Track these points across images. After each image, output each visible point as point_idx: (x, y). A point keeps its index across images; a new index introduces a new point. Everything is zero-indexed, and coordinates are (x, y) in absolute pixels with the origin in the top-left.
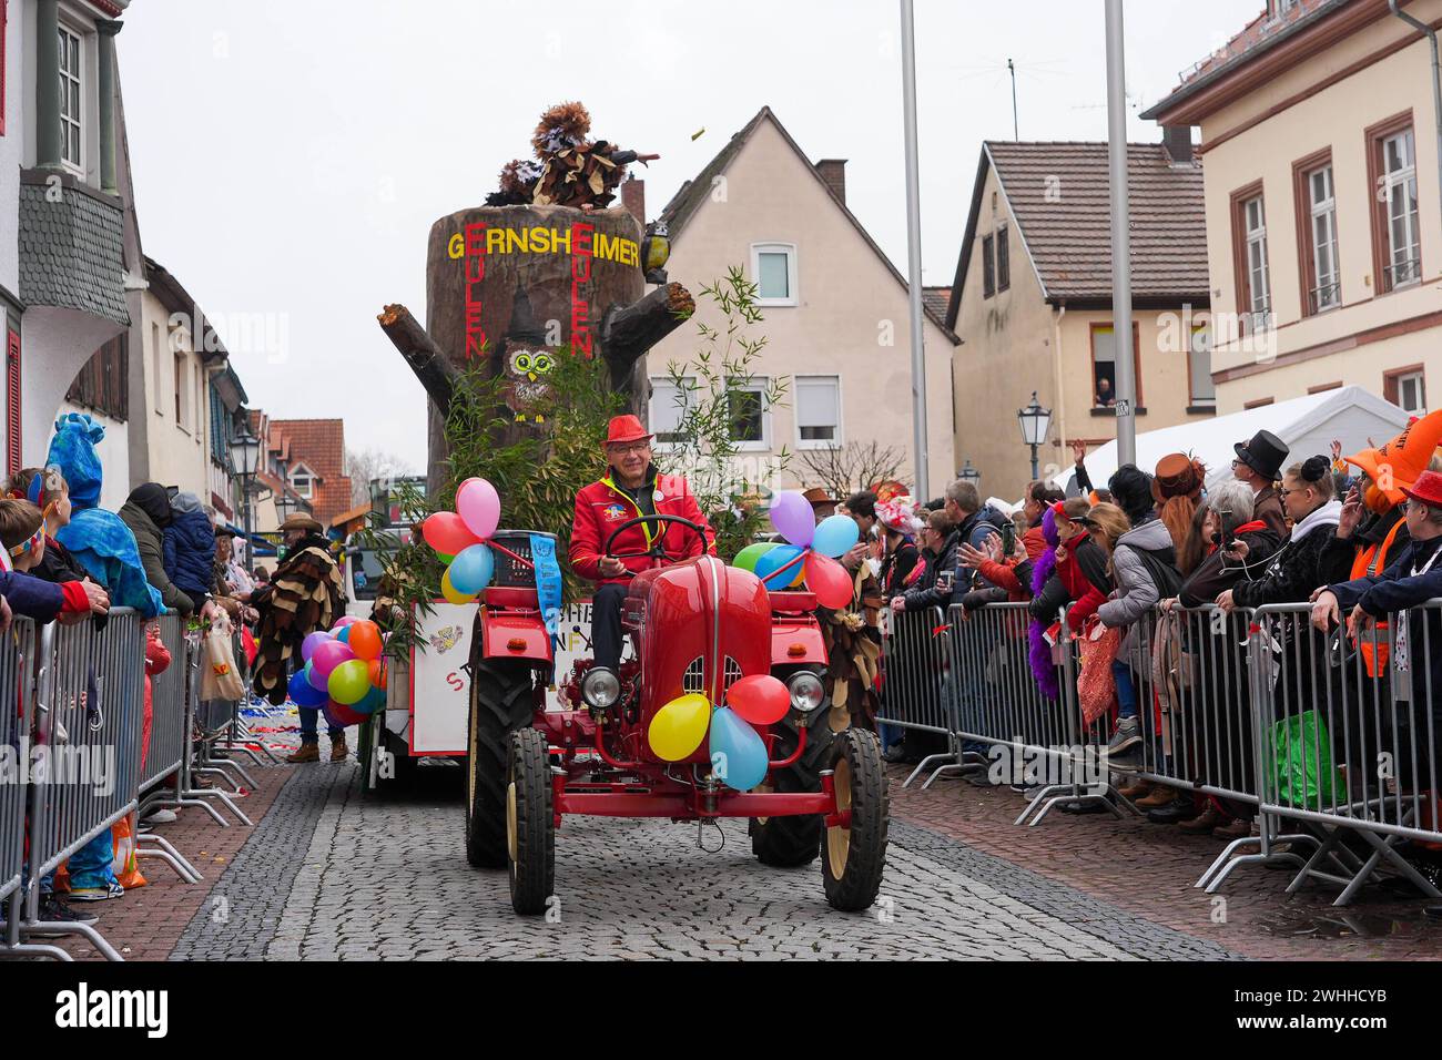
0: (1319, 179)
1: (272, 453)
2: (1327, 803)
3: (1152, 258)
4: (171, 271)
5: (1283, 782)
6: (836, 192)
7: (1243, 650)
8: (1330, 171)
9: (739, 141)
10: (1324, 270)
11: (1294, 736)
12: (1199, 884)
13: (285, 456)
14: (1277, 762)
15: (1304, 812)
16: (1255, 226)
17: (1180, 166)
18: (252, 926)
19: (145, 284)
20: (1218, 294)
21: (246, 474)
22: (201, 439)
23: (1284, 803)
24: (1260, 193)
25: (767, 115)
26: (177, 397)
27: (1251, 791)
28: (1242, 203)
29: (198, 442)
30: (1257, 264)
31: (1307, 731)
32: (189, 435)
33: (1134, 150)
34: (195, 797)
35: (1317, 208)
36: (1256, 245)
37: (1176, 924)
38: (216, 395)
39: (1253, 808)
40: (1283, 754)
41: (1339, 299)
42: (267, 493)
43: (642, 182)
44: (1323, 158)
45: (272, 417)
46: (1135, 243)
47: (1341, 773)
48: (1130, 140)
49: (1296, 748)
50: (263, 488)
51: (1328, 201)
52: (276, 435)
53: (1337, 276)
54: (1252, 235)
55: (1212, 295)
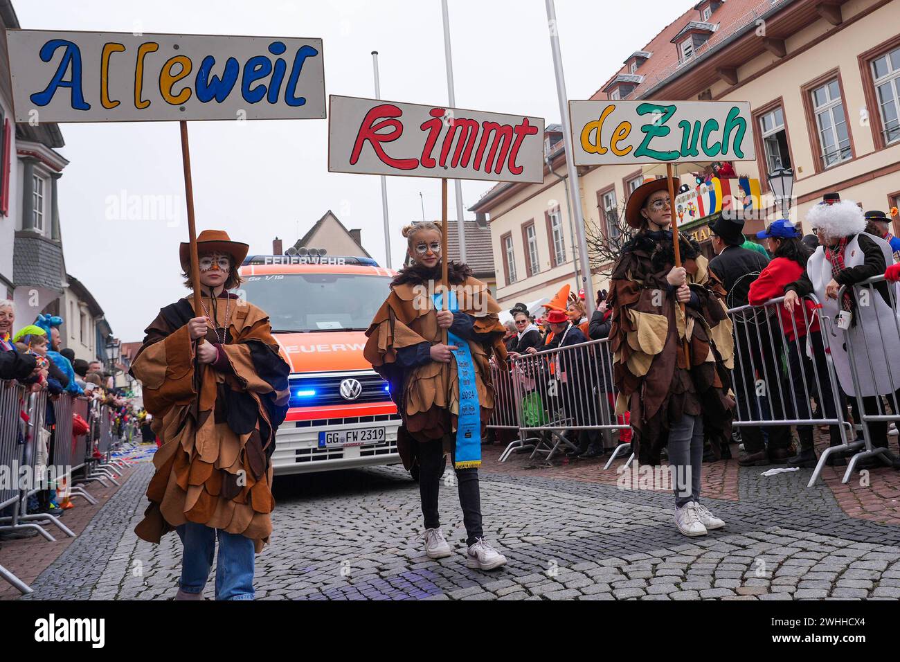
0: (530, 229)
1: (123, 356)
2: (542, 424)
3: (475, 261)
4: (79, 279)
5: (527, 419)
6: (357, 240)
7: (511, 374)
8: (534, 227)
9: (319, 224)
10: (534, 261)
11: (529, 402)
12: (500, 459)
13: (129, 357)
14: (524, 412)
15: (535, 428)
16: (509, 247)
17: (483, 228)
18: (123, 513)
19: (67, 285)
20: (498, 271)
21: (113, 359)
22: (92, 348)
23: (527, 426)
24: (511, 236)
25: (330, 213)
26: (81, 332)
27: (516, 424)
28: (505, 239)
29: (90, 350)
30: (511, 260)
31: (534, 398)
32: (86, 347)
33: (467, 223)
34: (93, 477)
35: (530, 240)
36: (510, 254)
37: (492, 471)
38: (98, 331)
39: (517, 430)
40: (526, 408)
41: (539, 270)
42: (120, 372)
43: (281, 241)
44: (531, 222)
45: (123, 342)
46: (468, 255)
47: (546, 413)
48: (465, 220)
49: (530, 406)
50: (119, 370)
51: (534, 237)
52: (125, 349)
53: (538, 262)
54: (509, 250)
55: (496, 272)
